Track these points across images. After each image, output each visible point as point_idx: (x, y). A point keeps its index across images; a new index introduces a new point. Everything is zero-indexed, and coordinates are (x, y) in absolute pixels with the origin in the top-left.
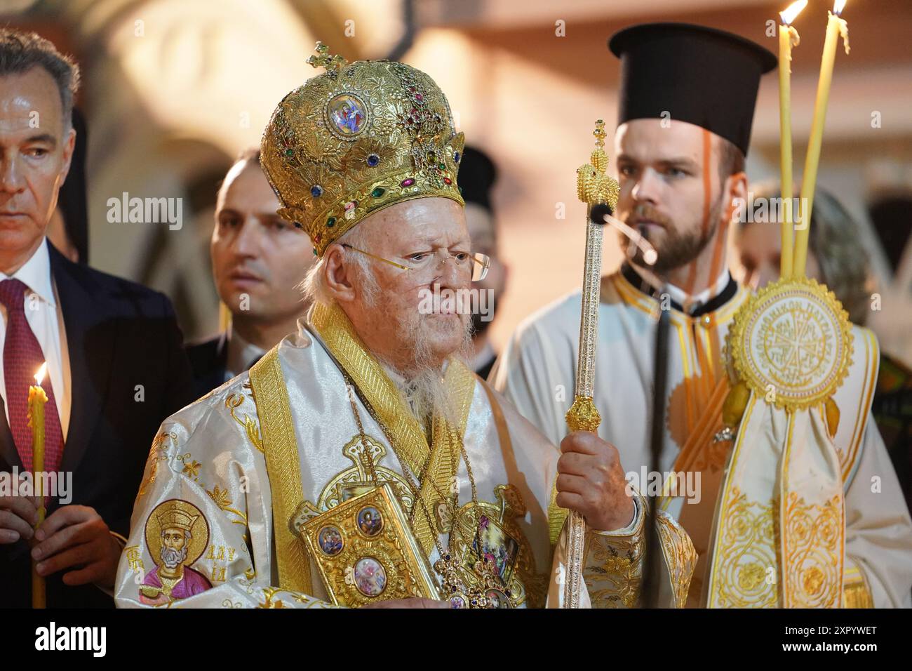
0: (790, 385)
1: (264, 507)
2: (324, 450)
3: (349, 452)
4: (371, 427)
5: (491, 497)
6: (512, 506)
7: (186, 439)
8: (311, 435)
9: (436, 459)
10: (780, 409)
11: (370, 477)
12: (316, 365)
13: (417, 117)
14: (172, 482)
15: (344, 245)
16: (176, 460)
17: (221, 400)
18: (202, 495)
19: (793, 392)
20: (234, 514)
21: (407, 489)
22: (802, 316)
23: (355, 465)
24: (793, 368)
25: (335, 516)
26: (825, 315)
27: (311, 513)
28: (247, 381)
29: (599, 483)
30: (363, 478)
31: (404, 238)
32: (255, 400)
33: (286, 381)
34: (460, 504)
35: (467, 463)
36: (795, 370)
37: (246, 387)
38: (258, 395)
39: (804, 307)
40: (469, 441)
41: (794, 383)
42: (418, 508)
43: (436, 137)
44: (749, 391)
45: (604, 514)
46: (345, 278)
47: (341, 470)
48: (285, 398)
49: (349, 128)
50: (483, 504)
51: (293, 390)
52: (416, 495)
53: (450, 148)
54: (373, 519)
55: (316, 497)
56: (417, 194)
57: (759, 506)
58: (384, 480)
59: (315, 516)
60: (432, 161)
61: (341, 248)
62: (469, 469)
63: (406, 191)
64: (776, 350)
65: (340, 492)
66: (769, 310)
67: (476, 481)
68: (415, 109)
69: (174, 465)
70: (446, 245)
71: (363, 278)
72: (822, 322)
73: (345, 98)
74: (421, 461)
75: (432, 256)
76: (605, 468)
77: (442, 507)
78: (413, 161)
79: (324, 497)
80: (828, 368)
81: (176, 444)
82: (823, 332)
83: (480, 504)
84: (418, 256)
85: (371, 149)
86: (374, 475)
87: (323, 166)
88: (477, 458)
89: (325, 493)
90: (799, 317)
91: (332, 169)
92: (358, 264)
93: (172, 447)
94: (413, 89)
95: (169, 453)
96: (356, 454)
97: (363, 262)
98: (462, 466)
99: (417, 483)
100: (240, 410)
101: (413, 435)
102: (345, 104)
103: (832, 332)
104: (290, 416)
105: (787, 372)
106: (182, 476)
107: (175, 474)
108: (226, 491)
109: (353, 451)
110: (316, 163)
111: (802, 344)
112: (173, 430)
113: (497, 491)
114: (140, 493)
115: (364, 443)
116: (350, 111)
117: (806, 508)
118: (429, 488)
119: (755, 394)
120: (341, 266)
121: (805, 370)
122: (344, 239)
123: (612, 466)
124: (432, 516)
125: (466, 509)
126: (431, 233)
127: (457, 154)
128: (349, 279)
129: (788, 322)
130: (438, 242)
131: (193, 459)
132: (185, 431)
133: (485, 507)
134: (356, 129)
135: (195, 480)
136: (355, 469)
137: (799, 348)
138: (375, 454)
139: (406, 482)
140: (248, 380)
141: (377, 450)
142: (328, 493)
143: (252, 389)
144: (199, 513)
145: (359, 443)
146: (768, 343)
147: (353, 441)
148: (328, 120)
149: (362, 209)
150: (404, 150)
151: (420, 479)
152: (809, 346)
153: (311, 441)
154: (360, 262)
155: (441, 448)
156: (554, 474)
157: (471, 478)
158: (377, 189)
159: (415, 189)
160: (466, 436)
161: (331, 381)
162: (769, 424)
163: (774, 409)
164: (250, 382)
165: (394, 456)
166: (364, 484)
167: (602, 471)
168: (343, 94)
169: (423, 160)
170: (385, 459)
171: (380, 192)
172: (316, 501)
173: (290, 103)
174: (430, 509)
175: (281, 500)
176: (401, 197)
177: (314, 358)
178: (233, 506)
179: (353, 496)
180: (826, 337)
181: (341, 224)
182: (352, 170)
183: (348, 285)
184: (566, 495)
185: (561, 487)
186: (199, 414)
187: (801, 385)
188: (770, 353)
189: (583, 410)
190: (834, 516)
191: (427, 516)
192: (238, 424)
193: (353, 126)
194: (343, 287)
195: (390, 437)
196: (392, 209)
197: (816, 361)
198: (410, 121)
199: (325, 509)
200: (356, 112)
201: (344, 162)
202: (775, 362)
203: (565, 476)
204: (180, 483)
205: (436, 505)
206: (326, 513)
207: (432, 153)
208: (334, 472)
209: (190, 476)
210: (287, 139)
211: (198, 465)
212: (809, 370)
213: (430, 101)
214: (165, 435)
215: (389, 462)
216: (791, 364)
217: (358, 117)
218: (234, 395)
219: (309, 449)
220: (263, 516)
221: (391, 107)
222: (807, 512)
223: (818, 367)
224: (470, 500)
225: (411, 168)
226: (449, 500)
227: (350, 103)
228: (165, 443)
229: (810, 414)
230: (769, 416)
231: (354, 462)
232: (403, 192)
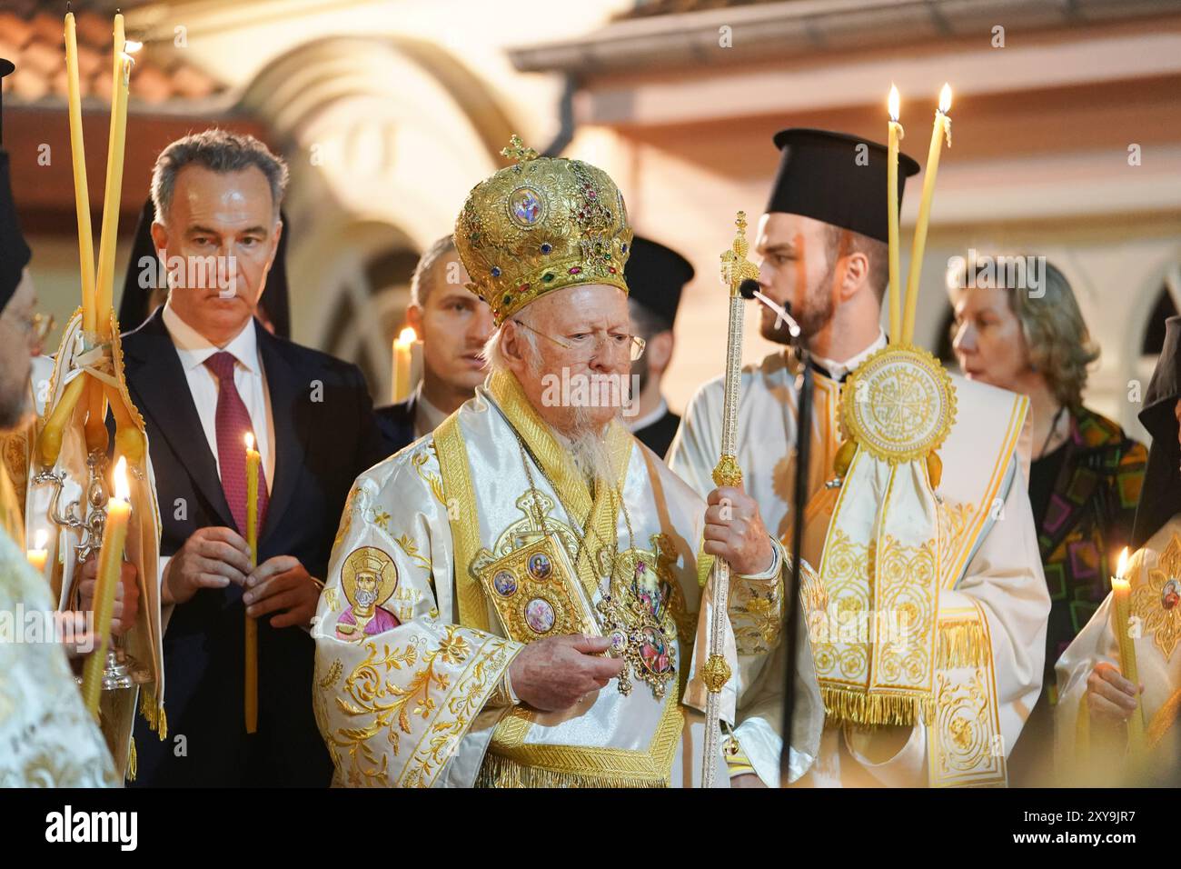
0: (893, 440)
1: (446, 553)
2: (499, 503)
3: (521, 505)
4: (541, 482)
5: (646, 544)
6: (666, 553)
7: (377, 492)
8: (488, 490)
9: (598, 511)
10: (883, 461)
11: (540, 527)
12: (492, 428)
13: (589, 212)
14: (365, 531)
15: (517, 322)
16: (368, 511)
17: (408, 459)
18: (392, 543)
20: (420, 560)
21: (573, 538)
22: (906, 379)
23: (527, 516)
25: (509, 561)
27: (487, 559)
28: (431, 442)
29: (742, 532)
30: (534, 528)
31: (568, 320)
32: (438, 459)
33: (466, 441)
34: (619, 551)
35: (626, 515)
37: (430, 447)
38: (441, 454)
39: (909, 371)
40: (628, 495)
41: (897, 439)
42: (583, 554)
43: (605, 230)
45: (747, 558)
46: (517, 351)
47: (513, 521)
48: (465, 457)
49: (527, 218)
50: (640, 552)
51: (472, 449)
52: (581, 543)
53: (618, 240)
54: (543, 564)
55: (492, 545)
56: (583, 281)
58: (552, 529)
59: (492, 562)
60: (598, 252)
61: (514, 324)
62: (627, 519)
63: (573, 278)
65: (514, 540)
67: (633, 531)
68: (587, 205)
69: (367, 516)
70: (606, 328)
73: (526, 192)
74: (585, 513)
75: (592, 337)
76: (746, 518)
77: (604, 553)
78: (581, 251)
79: (499, 545)
80: (931, 427)
81: (368, 498)
83: (637, 551)
84: (579, 336)
85: (544, 239)
86: (543, 526)
87: (502, 251)
88: (634, 510)
89: (500, 542)
90: (903, 380)
91: (510, 254)
92: (527, 339)
93: (364, 501)
94: (587, 187)
95: (362, 505)
96: (528, 506)
97: (532, 339)
98: (621, 517)
99: (582, 533)
100: (425, 467)
101: (579, 489)
102: (525, 196)
103: (936, 394)
104: (469, 473)
106: (374, 526)
107: (367, 524)
108: (413, 539)
109: (525, 504)
110: (496, 247)
111: (905, 404)
112: (365, 485)
113: (652, 539)
114: (338, 541)
115: (534, 497)
116: (529, 203)
118: (592, 536)
120: (514, 339)
121: (907, 427)
122: (517, 316)
123: (753, 516)
124: (595, 561)
125: (625, 555)
126: (593, 317)
127: (625, 245)
128: (519, 352)
130: (599, 325)
131: (383, 511)
132: (378, 488)
133: (642, 554)
134: (533, 220)
135: (386, 529)
136: (527, 520)
137: (903, 406)
138: (545, 506)
139: (571, 531)
140: (432, 441)
141: (546, 503)
142: (503, 541)
143: (436, 449)
144: (389, 559)
145: (530, 497)
147: (525, 496)
148: (510, 210)
149: (533, 292)
151: (584, 528)
152: (912, 406)
153: (488, 495)
154: (529, 338)
155: (603, 500)
156: (702, 525)
157: (629, 527)
158: (548, 274)
159: (581, 276)
160: (624, 491)
161: (506, 443)
162: (874, 474)
163: (878, 461)
164: (434, 443)
165: (562, 508)
166: (534, 534)
167: (744, 521)
168: (524, 188)
169: (591, 251)
170: (553, 511)
171: (550, 277)
172: (492, 548)
173: (480, 192)
174: (593, 555)
175: (462, 548)
176: (568, 283)
177: (491, 422)
178: (419, 553)
179: (525, 543)
180: (929, 399)
181: (515, 303)
182: (527, 256)
183: (519, 357)
184: (713, 543)
185: (708, 536)
186: (388, 472)
187: (904, 441)
189: (727, 468)
191: (591, 562)
192: (423, 481)
193: (531, 217)
194: (514, 358)
195: (558, 492)
196: (560, 293)
197: (919, 420)
198: (582, 215)
199: (502, 556)
200: (534, 204)
201: (520, 248)
203: (711, 527)
204: (373, 533)
205: (599, 552)
206: (502, 559)
207: (599, 244)
208: (508, 523)
209: (380, 526)
210: (473, 224)
211: (388, 516)
212: (911, 427)
213: (603, 198)
214: (358, 490)
215: (557, 514)
217: (535, 210)
218: (419, 454)
219: (486, 502)
220: (445, 562)
221: (566, 203)
222: (902, 553)
223: (921, 424)
224: (629, 547)
225: (579, 258)
226: (610, 547)
227: (529, 197)
228: (359, 497)
229: (912, 465)
230: (873, 468)
231: (525, 512)
232: (570, 279)
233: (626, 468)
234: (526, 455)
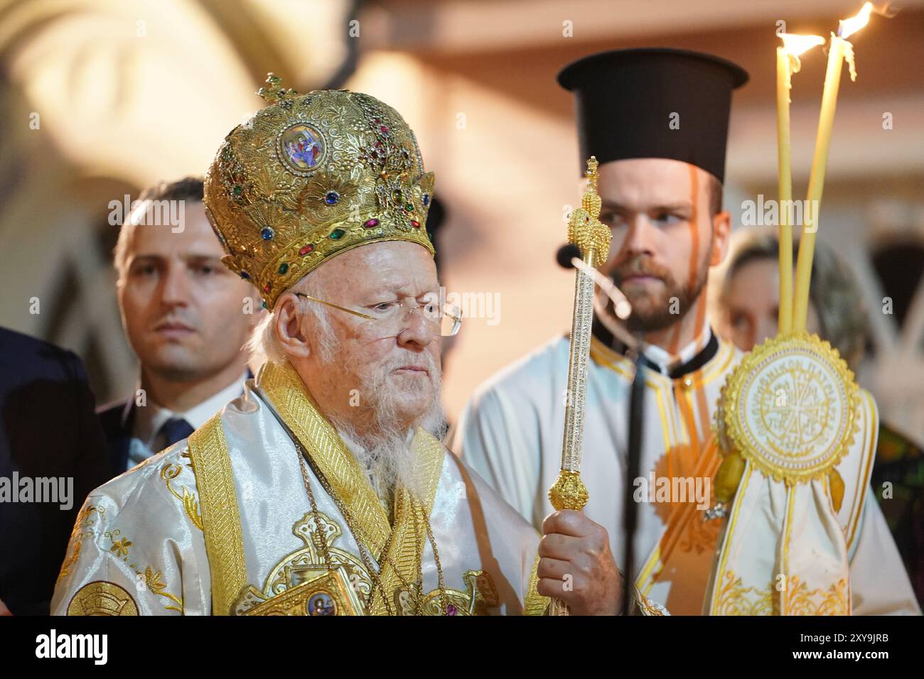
0: (790, 455)
1: (202, 591)
2: (271, 528)
3: (299, 531)
4: (325, 502)
5: (461, 584)
6: (484, 595)
7: (116, 513)
8: (257, 510)
9: (398, 540)
10: (779, 482)
11: (322, 560)
12: (263, 433)
13: (382, 152)
14: (98, 561)
15: (298, 295)
16: (103, 537)
17: (156, 470)
18: (132, 577)
19: (794, 463)
20: (168, 599)
21: (364, 574)
22: (802, 377)
23: (306, 546)
24: (793, 436)
25: (282, 602)
26: (828, 375)
27: (255, 599)
28: (185, 450)
29: (587, 569)
30: (315, 560)
32: (194, 471)
33: (230, 450)
34: (424, 591)
35: (434, 545)
36: (796, 438)
37: (184, 455)
38: (197, 465)
39: (805, 367)
40: (436, 521)
41: (794, 453)
42: (377, 594)
43: (403, 174)
44: (744, 461)
45: (592, 602)
46: (299, 332)
47: (291, 551)
48: (228, 469)
49: (305, 161)
50: (451, 592)
51: (238, 461)
52: (375, 580)
53: (418, 188)
54: (326, 606)
55: (261, 581)
56: (381, 236)
57: (756, 591)
58: (338, 563)
59: (260, 603)
60: (399, 201)
61: (295, 298)
62: (435, 551)
63: (369, 233)
64: (774, 415)
65: (289, 575)
66: (766, 371)
67: (443, 566)
68: (380, 143)
69: (102, 542)
70: (414, 294)
71: (320, 331)
72: (825, 384)
73: (301, 129)
74: (381, 543)
75: (397, 306)
76: (593, 552)
77: (405, 594)
78: (377, 199)
79: (270, 581)
80: (831, 435)
81: (103, 519)
82: (826, 395)
83: (447, 592)
84: (384, 306)
85: (329, 186)
86: (327, 558)
87: (275, 205)
88: (445, 539)
89: (272, 577)
90: (799, 378)
91: (285, 209)
92: (314, 315)
93: (99, 522)
94: (378, 121)
95: (96, 529)
96: (307, 533)
97: (320, 313)
98: (427, 548)
99: (376, 567)
100: (178, 482)
101: (373, 513)
102: (300, 135)
103: (836, 395)
104: (233, 489)
105: (786, 440)
106: (110, 555)
107: (101, 553)
108: (160, 573)
109: (304, 529)
110: (267, 202)
111: (803, 409)
112: (100, 503)
113: (467, 577)
114: (62, 575)
115: (316, 521)
116: (307, 142)
117: (809, 594)
118: (389, 571)
119: (751, 466)
120: (295, 318)
121: (806, 438)
122: (297, 287)
123: (601, 549)
124: (392, 604)
125: (431, 597)
126: (396, 280)
127: (426, 196)
128: (303, 333)
129: (787, 383)
130: (405, 290)
131: (123, 536)
132: (114, 505)
133: (453, 596)
134: (313, 163)
135: (125, 560)
136: (306, 550)
137: (800, 412)
138: (329, 533)
139: (363, 566)
140: (187, 448)
141: (331, 529)
142: (274, 576)
143: (191, 459)
144: (128, 597)
145: (312, 521)
146: (765, 408)
147: (304, 519)
148: (282, 153)
149: (318, 253)
150: (368, 188)
151: (379, 562)
152: (811, 411)
153: (257, 518)
154: (316, 312)
155: (404, 528)
157: (438, 562)
158: (337, 231)
159: (378, 231)
160: (433, 515)
161: (282, 453)
162: (767, 499)
163: (772, 483)
164: (189, 450)
165: (351, 536)
166: (315, 568)
167: (590, 554)
168: (299, 125)
169: (388, 199)
170: (340, 540)
171: (339, 234)
172: (261, 586)
173: (237, 138)
174: (390, 596)
175: (222, 584)
176: (364, 240)
177: (262, 424)
178: (168, 590)
179: (303, 580)
180: (829, 401)
181: (294, 271)
182: (308, 209)
183: (302, 339)
184: (548, 582)
185: (543, 573)
186: (130, 486)
187: (802, 455)
188: (767, 418)
189: (569, 486)
190: (839, 602)
191: (387, 604)
192: (174, 497)
193: (310, 159)
194: (297, 341)
195: (347, 516)
196: (354, 253)
197: (818, 427)
198: (374, 155)
199: (272, 595)
200: (313, 144)
201: (299, 200)
202: (772, 428)
203: (548, 561)
204: (108, 563)
205: (397, 592)
206: (273, 599)
207: (398, 191)
208: (282, 554)
209: (119, 555)
210: (234, 175)
211: (129, 544)
212: (810, 438)
213: (396, 133)
214: (91, 509)
215: (345, 543)
216: (791, 431)
217: (315, 150)
218: (170, 465)
219: (254, 526)
220: (200, 602)
221: (352, 140)
222: (809, 598)
223: (821, 434)
224: (437, 587)
225: (374, 208)
226: (412, 586)
227: (306, 134)
228: (91, 518)
229: (813, 486)
230: (766, 489)
231: (305, 542)
232: (365, 235)
233: (435, 486)
234: (307, 467)
